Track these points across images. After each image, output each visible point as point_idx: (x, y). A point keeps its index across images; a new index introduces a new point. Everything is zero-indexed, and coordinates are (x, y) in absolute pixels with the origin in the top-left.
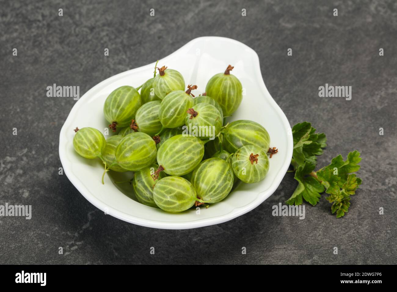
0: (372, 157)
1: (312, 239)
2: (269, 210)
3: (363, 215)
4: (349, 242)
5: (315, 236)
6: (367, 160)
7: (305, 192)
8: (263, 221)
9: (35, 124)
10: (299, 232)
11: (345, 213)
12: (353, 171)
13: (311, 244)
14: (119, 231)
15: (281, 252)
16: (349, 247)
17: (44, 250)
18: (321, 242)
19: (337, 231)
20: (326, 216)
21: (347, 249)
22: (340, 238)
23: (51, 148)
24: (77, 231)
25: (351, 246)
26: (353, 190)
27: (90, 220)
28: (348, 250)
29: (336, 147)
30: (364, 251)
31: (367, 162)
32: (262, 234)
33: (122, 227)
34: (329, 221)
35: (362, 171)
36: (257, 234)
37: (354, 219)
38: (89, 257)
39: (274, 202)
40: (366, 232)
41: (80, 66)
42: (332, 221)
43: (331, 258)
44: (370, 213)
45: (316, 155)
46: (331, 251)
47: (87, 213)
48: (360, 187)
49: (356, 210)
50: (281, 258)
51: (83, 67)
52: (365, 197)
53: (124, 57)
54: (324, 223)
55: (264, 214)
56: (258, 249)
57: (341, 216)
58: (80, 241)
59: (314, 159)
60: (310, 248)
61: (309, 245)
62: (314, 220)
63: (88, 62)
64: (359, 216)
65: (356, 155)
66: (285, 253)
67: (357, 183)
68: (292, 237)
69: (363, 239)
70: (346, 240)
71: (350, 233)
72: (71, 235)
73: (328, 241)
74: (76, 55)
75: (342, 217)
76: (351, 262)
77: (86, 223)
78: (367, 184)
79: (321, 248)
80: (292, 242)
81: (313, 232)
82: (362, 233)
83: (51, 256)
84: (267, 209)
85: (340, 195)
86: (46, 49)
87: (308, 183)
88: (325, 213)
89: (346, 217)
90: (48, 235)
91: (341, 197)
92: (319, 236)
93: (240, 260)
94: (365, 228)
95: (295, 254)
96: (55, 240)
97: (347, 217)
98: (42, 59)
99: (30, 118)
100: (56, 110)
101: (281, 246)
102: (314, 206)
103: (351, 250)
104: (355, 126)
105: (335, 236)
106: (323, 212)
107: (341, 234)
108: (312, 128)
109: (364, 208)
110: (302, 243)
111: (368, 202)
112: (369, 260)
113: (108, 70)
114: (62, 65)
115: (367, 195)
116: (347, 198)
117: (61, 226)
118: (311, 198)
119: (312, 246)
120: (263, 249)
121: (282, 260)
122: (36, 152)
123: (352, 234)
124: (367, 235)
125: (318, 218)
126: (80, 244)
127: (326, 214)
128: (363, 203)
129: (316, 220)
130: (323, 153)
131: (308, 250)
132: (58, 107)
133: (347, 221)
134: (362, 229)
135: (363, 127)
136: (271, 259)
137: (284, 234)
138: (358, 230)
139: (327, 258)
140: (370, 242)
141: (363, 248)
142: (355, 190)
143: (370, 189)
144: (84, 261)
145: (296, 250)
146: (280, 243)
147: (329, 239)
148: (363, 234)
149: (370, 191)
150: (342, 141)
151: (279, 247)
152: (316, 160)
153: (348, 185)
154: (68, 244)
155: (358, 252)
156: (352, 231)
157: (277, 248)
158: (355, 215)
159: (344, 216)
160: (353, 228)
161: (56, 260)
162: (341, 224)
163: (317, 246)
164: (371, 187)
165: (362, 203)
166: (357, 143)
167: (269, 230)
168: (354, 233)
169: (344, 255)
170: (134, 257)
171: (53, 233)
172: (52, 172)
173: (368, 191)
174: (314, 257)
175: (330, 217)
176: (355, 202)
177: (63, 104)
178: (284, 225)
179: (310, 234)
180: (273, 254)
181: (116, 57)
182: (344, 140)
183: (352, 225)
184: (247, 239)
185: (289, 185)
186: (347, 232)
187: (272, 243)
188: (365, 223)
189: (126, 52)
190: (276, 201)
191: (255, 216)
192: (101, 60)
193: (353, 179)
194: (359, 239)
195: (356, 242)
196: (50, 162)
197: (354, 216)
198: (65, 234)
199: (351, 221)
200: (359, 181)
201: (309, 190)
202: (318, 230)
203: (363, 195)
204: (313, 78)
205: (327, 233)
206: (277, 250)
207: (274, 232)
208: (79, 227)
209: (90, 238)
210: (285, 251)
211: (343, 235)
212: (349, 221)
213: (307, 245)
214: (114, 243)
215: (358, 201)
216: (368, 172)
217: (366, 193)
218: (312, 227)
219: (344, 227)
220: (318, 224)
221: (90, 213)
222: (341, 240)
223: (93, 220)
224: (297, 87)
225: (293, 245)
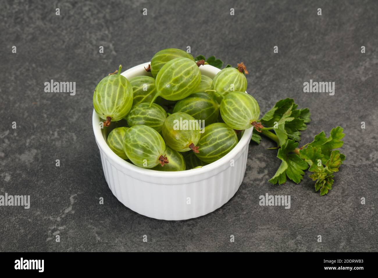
1: (296, 219)
2: (252, 189)
3: (347, 192)
4: (333, 220)
5: (299, 215)
6: (351, 134)
7: (289, 170)
8: (247, 201)
9: (17, 105)
10: (283, 211)
11: (329, 190)
12: (336, 147)
13: (295, 224)
14: (101, 215)
15: (264, 233)
16: (333, 225)
17: (26, 235)
18: (305, 221)
20: (310, 194)
21: (331, 227)
22: (324, 217)
23: (33, 129)
24: (59, 215)
25: (335, 225)
26: (336, 167)
27: (72, 204)
28: (332, 229)
29: (320, 121)
30: (348, 229)
31: (350, 136)
32: (246, 214)
33: (105, 211)
34: (313, 199)
35: (346, 146)
36: (240, 214)
37: (337, 196)
38: (71, 242)
39: (258, 181)
40: (350, 209)
41: (62, 42)
42: (316, 199)
43: (314, 238)
44: (354, 190)
45: (300, 131)
46: (315, 230)
47: (70, 196)
48: (344, 162)
49: (340, 187)
50: (264, 239)
51: (65, 44)
52: (349, 173)
53: (107, 32)
54: (308, 201)
55: (248, 193)
56: (241, 230)
57: (324, 194)
58: (62, 225)
59: (298, 134)
60: (293, 228)
61: (293, 224)
62: (298, 198)
63: (70, 39)
64: (342, 193)
65: (339, 131)
67: (340, 160)
68: (276, 217)
69: (347, 217)
70: (330, 218)
71: (334, 211)
72: (53, 220)
74: (58, 31)
75: (326, 194)
76: (334, 241)
77: (68, 206)
78: (351, 160)
79: (305, 228)
80: (275, 222)
81: (297, 211)
82: (346, 210)
83: (33, 242)
84: (250, 189)
85: (323, 173)
86: (28, 26)
87: (292, 160)
88: (309, 191)
89: (330, 194)
90: (30, 220)
91: (324, 175)
92: (303, 214)
93: (223, 241)
94: (348, 206)
95: (279, 234)
96: (37, 225)
97: (330, 195)
98: (24, 36)
99: (11, 98)
100: (38, 89)
101: (265, 226)
102: (298, 183)
103: (335, 229)
104: (340, 99)
105: (319, 214)
106: (307, 190)
107: (325, 212)
108: (294, 105)
109: (348, 185)
110: (286, 222)
111: (352, 178)
112: (352, 239)
113: (91, 47)
114: (44, 42)
115: (351, 171)
116: (330, 176)
117: (43, 210)
118: (295, 176)
119: (296, 226)
120: (246, 230)
121: (265, 241)
122: (18, 135)
123: (336, 212)
124: (351, 213)
125: (302, 196)
126: (62, 229)
128: (347, 180)
129: (300, 198)
130: (307, 128)
131: (291, 230)
132: (40, 87)
133: (331, 199)
134: (346, 207)
135: (347, 100)
137: (268, 214)
138: (342, 208)
139: (310, 238)
140: (354, 219)
141: (346, 226)
142: (338, 167)
143: (354, 164)
144: (66, 247)
145: (279, 230)
146: (264, 223)
147: (313, 218)
148: (347, 212)
149: (354, 166)
150: (326, 115)
151: (263, 228)
152: (300, 136)
153: (332, 162)
154: (50, 229)
155: (341, 230)
156: (336, 209)
157: (260, 228)
158: (339, 192)
159: (328, 193)
160: (337, 206)
161: (38, 246)
162: (324, 202)
163: (300, 225)
164: (355, 162)
165: (345, 180)
166: (341, 117)
167: (253, 210)
168: (338, 211)
169: (327, 234)
170: (116, 242)
171: (35, 218)
172: (34, 154)
173: (352, 167)
174: (297, 237)
175: (314, 195)
176: (339, 178)
180: (256, 235)
181: (98, 33)
182: (328, 115)
183: (336, 202)
184: (230, 220)
185: (273, 163)
186: (331, 210)
187: (255, 224)
188: (349, 200)
189: (108, 28)
190: (260, 180)
191: (239, 195)
192: (83, 36)
193: (336, 156)
194: (342, 217)
195: (340, 220)
196: (31, 144)
197: (338, 193)
198: (46, 218)
199: (335, 199)
200: (342, 157)
201: (293, 167)
202: (301, 208)
203: (347, 171)
204: (297, 50)
205: (311, 212)
206: (260, 231)
207: (258, 212)
208: (61, 211)
209: (72, 222)
210: (268, 232)
211: (327, 213)
212: (333, 198)
213: (291, 225)
214: (97, 227)
215: (342, 177)
216: (352, 147)
217: (350, 169)
218: (296, 206)
219: (327, 205)
220: (302, 202)
221: (72, 196)
222: (325, 218)
223: (75, 204)
224: (281, 60)
225: (276, 225)
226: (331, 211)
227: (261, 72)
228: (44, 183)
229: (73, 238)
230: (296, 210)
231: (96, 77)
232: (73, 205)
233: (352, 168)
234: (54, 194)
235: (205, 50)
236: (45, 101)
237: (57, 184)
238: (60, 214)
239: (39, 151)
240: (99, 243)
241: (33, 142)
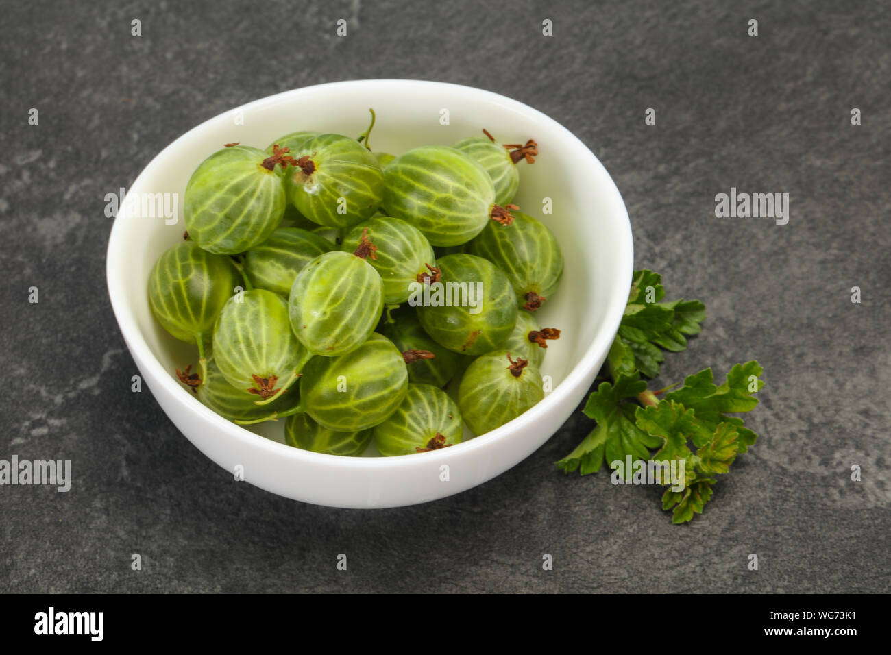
0: (831, 381)
1: (588, 561)
3: (737, 531)
5: (598, 553)
6: (814, 386)
9: (85, 93)
10: (565, 533)
11: (695, 514)
18: (605, 573)
19: (656, 556)
22: (655, 577)
23: (96, 163)
24: (63, 389)
26: (724, 462)
27: (103, 370)
29: (756, 332)
31: (810, 391)
32: (477, 513)
34: (649, 524)
35: (789, 412)
37: (710, 535)
40: (725, 576)
42: (657, 526)
44: (756, 530)
47: (106, 350)
49: (726, 512)
52: (763, 485)
54: (635, 526)
56: (450, 551)
57: (682, 521)
58: (59, 416)
60: (570, 582)
61: (574, 573)
62: (613, 511)
64: (726, 530)
66: (507, 577)
70: (667, 585)
71: (685, 569)
72: (46, 397)
73: (623, 576)
75: (686, 523)
77: (92, 375)
78: (785, 452)
81: (599, 542)
82: (715, 576)
87: (627, 418)
88: (649, 502)
89: (694, 524)
92: (609, 555)
93: (396, 565)
97: (694, 526)
99: (80, 73)
101: (508, 558)
105: (647, 566)
107: (663, 565)
109: (748, 514)
111: (765, 499)
115: (772, 481)
116: (706, 479)
117: (33, 367)
119: (579, 579)
120: (461, 554)
122: (59, 166)
123: (689, 573)
124: (725, 587)
125: (627, 509)
126: (56, 427)
127: (650, 504)
128: (753, 500)
129: (620, 512)
132: (154, 62)
133: (691, 537)
134: (718, 566)
136: (469, 585)
137: (527, 529)
138: (708, 567)
143: (786, 466)
145: (537, 576)
146: (508, 549)
147: (628, 571)
148: (714, 581)
149: (784, 471)
150: (777, 320)
151: (501, 560)
154: (29, 419)
156: (692, 566)
157: (495, 559)
158: (719, 525)
159: (692, 520)
160: (698, 558)
162: (673, 539)
163: (590, 581)
164: (792, 461)
165: (748, 498)
166: (812, 336)
167: (498, 509)
170: (159, 492)
171: (9, 380)
172: (72, 225)
173: (779, 470)
176: (735, 490)
177: (169, 55)
178: (539, 505)
179: (587, 546)
180: (479, 572)
182: (781, 321)
183: (700, 549)
184: (435, 518)
186: (678, 566)
187: (488, 545)
196: (76, 199)
197: (715, 527)
198: (33, 390)
199: (701, 538)
202: (612, 540)
203: (762, 479)
204: (784, 133)
205: (629, 555)
206: (492, 565)
207: (506, 516)
208: (72, 382)
209: (84, 416)
210: (508, 573)
211: (666, 569)
212: (697, 537)
213: (569, 572)
214: (132, 444)
215: (744, 490)
216: (803, 420)
217: (771, 474)
218: (601, 529)
219: (677, 549)
220: (620, 524)
221: (111, 352)
222: (655, 581)
223: (110, 372)
224: (733, 146)
225: (535, 561)
226: (678, 568)
227: (674, 164)
228: (64, 302)
229: (71, 453)
230: (597, 539)
231: (289, 72)
232: (105, 374)
233: (777, 473)
234: (75, 335)
235: (568, 71)
236: (149, 101)
237: (90, 312)
238: (67, 389)
239: (86, 221)
240: (123, 483)
241: (82, 193)
